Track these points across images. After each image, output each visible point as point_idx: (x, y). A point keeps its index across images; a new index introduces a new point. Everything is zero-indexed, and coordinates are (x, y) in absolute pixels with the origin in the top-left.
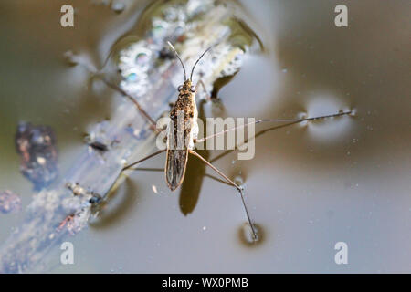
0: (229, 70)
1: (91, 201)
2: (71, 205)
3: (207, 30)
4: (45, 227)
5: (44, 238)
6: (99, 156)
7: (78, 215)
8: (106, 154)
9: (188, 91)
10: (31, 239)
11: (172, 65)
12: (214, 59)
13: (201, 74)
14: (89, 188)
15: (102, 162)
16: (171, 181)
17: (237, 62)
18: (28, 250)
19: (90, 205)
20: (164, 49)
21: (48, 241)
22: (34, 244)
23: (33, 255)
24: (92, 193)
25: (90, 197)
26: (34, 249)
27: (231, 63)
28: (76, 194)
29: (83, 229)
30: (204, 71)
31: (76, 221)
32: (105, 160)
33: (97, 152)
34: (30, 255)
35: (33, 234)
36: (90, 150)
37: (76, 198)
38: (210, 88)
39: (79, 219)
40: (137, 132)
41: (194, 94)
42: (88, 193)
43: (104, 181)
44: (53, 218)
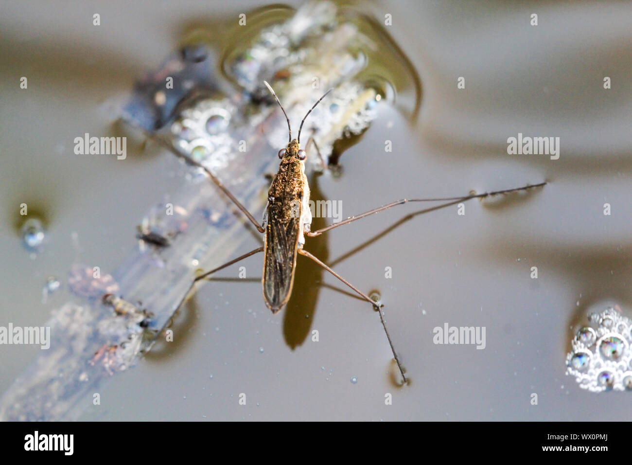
0: (357, 124)
1: (142, 324)
2: (112, 330)
3: (324, 61)
4: (74, 363)
5: (71, 380)
6: (155, 256)
7: (123, 346)
8: (166, 252)
9: (293, 159)
10: (52, 381)
11: (271, 115)
12: (333, 107)
13: (314, 130)
14: (140, 303)
15: (161, 264)
16: (271, 299)
17: (369, 113)
18: (46, 398)
19: (140, 330)
20: (258, 90)
21: (77, 384)
22: (55, 388)
23: (54, 406)
24: (144, 312)
25: (141, 318)
26: (55, 397)
27: (359, 114)
28: (119, 313)
29: (130, 367)
30: (318, 124)
31: (119, 356)
32: (165, 261)
33: (153, 248)
34: (49, 405)
35: (54, 373)
36: (143, 246)
37: (120, 320)
38: (327, 152)
39: (124, 352)
40: (215, 217)
41: (302, 162)
42: (137, 312)
43: (164, 292)
44: (85, 350)
